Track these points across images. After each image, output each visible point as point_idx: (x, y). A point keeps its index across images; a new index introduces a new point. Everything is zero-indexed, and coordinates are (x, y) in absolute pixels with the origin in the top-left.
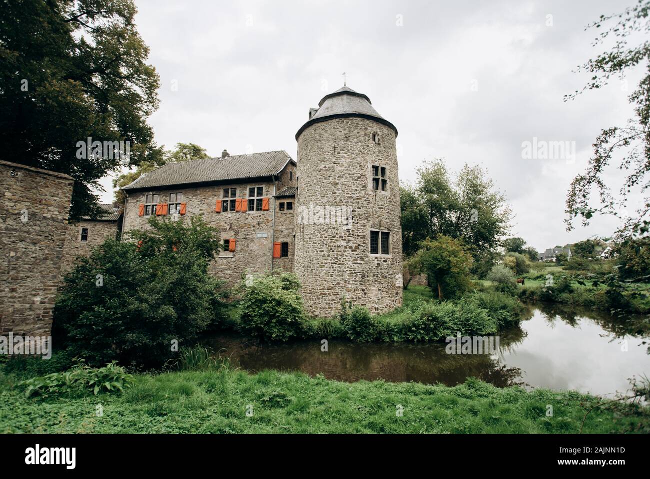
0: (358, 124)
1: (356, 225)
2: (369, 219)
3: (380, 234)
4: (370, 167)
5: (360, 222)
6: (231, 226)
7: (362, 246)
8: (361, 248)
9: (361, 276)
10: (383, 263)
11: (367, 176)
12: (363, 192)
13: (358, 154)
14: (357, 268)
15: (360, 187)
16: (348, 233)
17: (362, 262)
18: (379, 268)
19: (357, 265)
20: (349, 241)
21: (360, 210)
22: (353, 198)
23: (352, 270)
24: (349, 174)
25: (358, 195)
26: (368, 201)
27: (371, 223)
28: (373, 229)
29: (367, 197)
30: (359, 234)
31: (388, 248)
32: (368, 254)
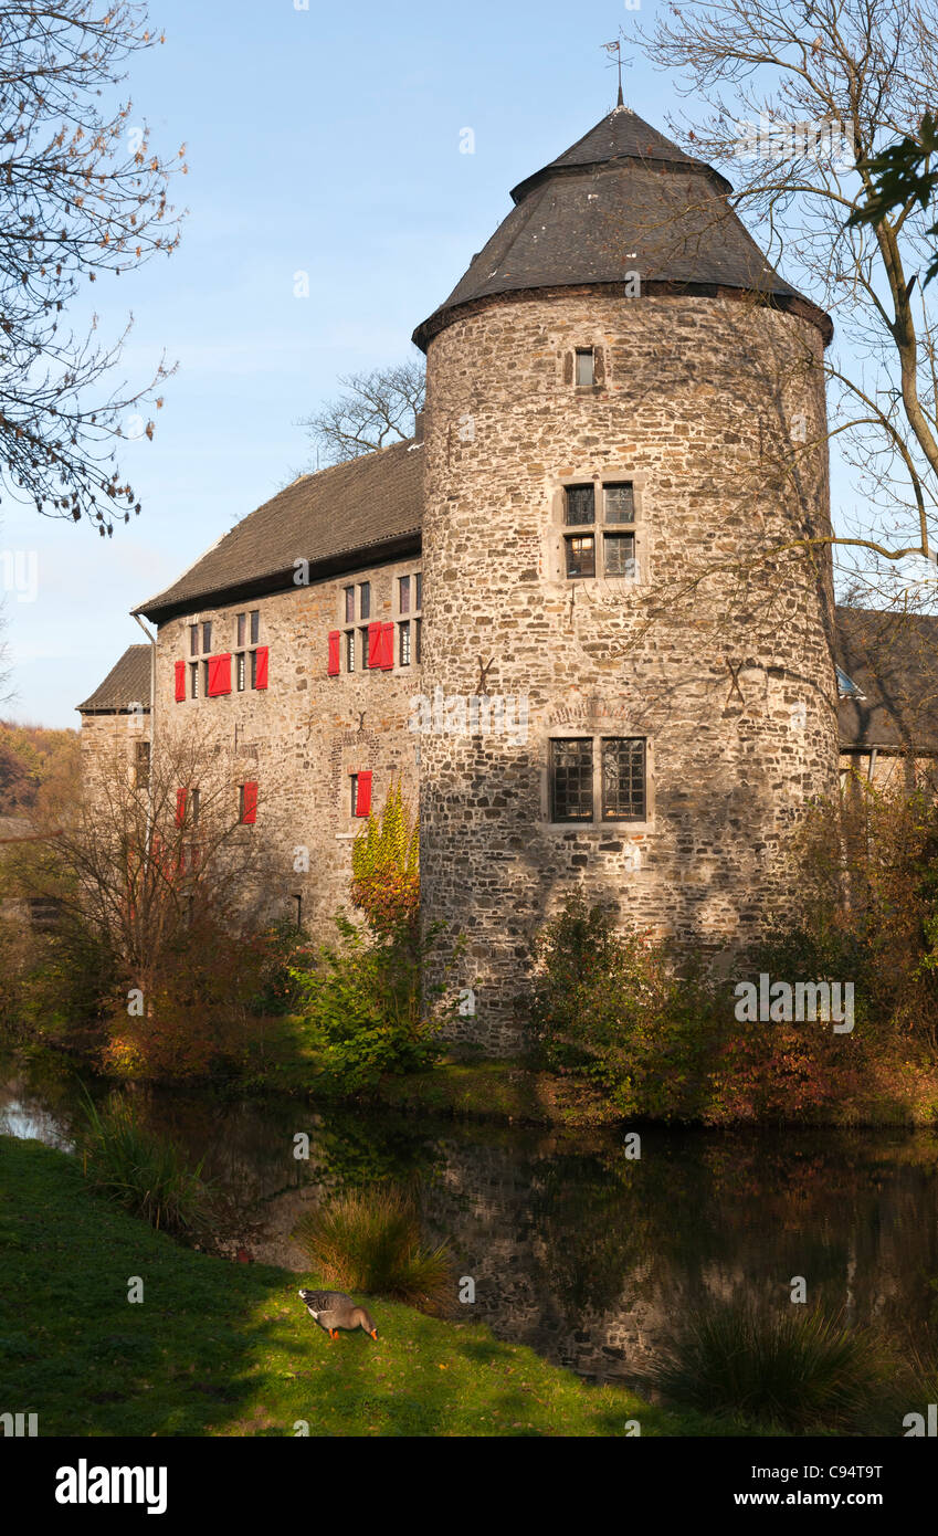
0: (513, 329)
2: (544, 694)
3: (597, 744)
4: (552, 491)
8: (514, 804)
10: (600, 853)
11: (542, 531)
12: (524, 597)
13: (510, 450)
14: (501, 873)
15: (514, 576)
16: (475, 752)
17: (516, 854)
18: (584, 873)
19: (502, 863)
20: (481, 779)
21: (509, 664)
22: (491, 621)
23: (488, 881)
24: (482, 534)
25: (506, 609)
26: (540, 625)
27: (549, 708)
28: (562, 733)
29: (539, 610)
30: (505, 752)
31: (640, 797)
32: (537, 825)
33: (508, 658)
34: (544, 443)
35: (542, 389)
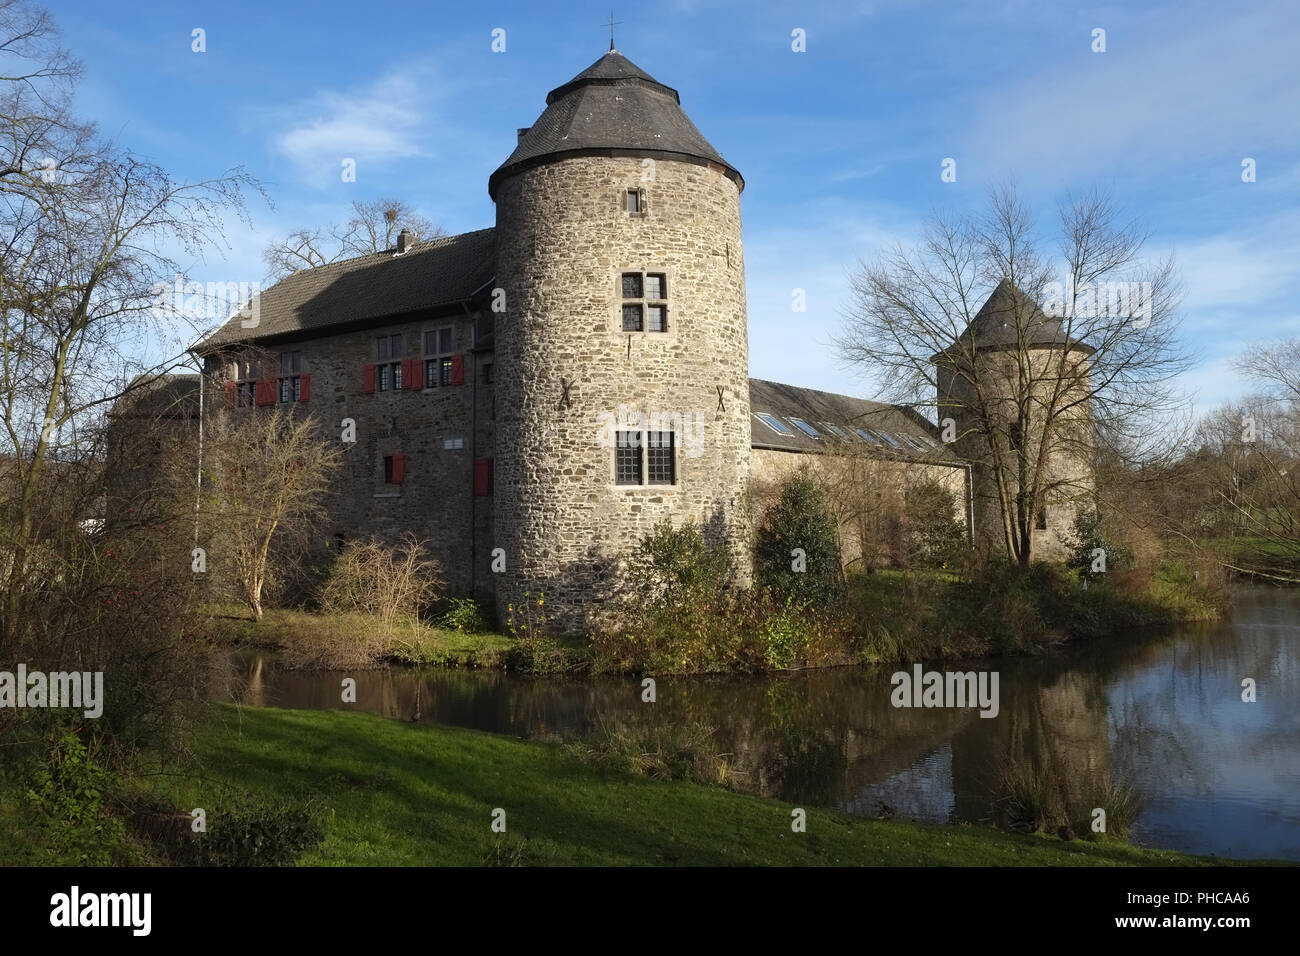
0: (586, 173)
1: (579, 420)
2: (611, 403)
4: (615, 276)
5: (590, 413)
6: (394, 424)
7: (593, 467)
8: (592, 473)
9: (590, 536)
10: (649, 504)
11: (607, 300)
12: (596, 342)
13: (585, 249)
14: (582, 517)
15: (590, 328)
16: (561, 441)
17: (593, 505)
18: (638, 517)
19: (583, 511)
20: (565, 457)
21: (587, 384)
22: (572, 356)
23: (572, 522)
24: (564, 301)
25: (584, 349)
26: (608, 359)
30: (584, 440)
31: (672, 469)
32: (608, 486)
33: (586, 380)
34: (609, 245)
35: (607, 211)
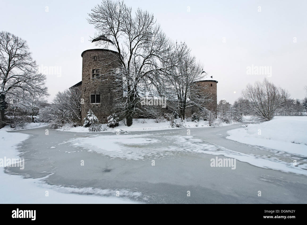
2: (91, 90)
3: (96, 95)
4: (91, 70)
10: (96, 106)
11: (90, 74)
15: (88, 79)
25: (87, 82)
27: (91, 92)
28: (92, 94)
31: (100, 100)
32: (90, 103)
33: (87, 87)
34: (91, 65)
35: (91, 60)
